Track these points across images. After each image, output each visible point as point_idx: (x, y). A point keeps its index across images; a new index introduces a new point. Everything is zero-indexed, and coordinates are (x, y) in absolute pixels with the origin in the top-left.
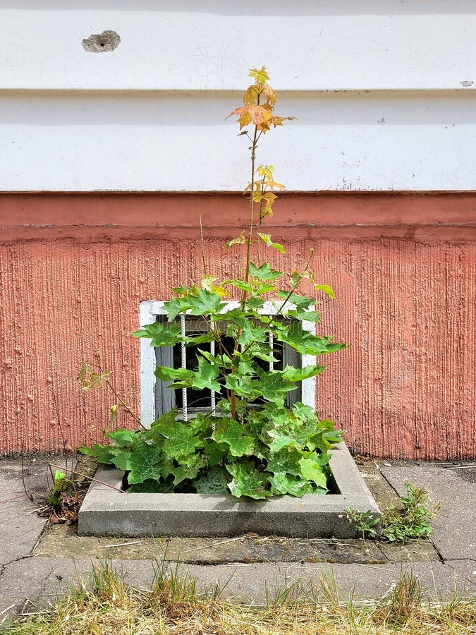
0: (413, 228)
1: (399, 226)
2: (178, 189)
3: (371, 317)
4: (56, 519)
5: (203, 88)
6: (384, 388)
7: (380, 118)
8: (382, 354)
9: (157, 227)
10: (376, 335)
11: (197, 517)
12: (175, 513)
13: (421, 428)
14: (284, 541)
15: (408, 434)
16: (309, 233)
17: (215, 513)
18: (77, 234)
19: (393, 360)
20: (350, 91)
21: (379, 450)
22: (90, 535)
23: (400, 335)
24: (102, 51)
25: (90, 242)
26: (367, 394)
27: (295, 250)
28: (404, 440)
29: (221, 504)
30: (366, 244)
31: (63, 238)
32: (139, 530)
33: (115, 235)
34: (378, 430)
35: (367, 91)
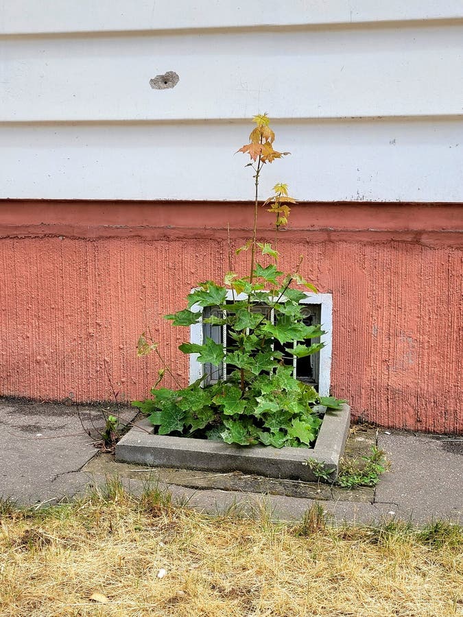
0: (419, 233)
1: (407, 232)
2: (221, 199)
3: (380, 308)
4: (104, 449)
5: (243, 117)
6: (390, 369)
7: (392, 140)
8: (389, 340)
9: (206, 229)
10: (384, 324)
11: (199, 456)
12: (183, 451)
13: (423, 405)
14: (260, 479)
15: (410, 409)
16: (329, 236)
17: (211, 454)
18: (144, 234)
19: (399, 345)
20: (365, 117)
21: (384, 421)
22: (123, 462)
23: (406, 325)
24: (165, 88)
25: (154, 240)
26: (376, 373)
27: (317, 250)
28: (407, 413)
29: (217, 448)
30: (377, 246)
31: (134, 236)
32: (157, 462)
33: (173, 235)
34: (384, 404)
35: (379, 117)
